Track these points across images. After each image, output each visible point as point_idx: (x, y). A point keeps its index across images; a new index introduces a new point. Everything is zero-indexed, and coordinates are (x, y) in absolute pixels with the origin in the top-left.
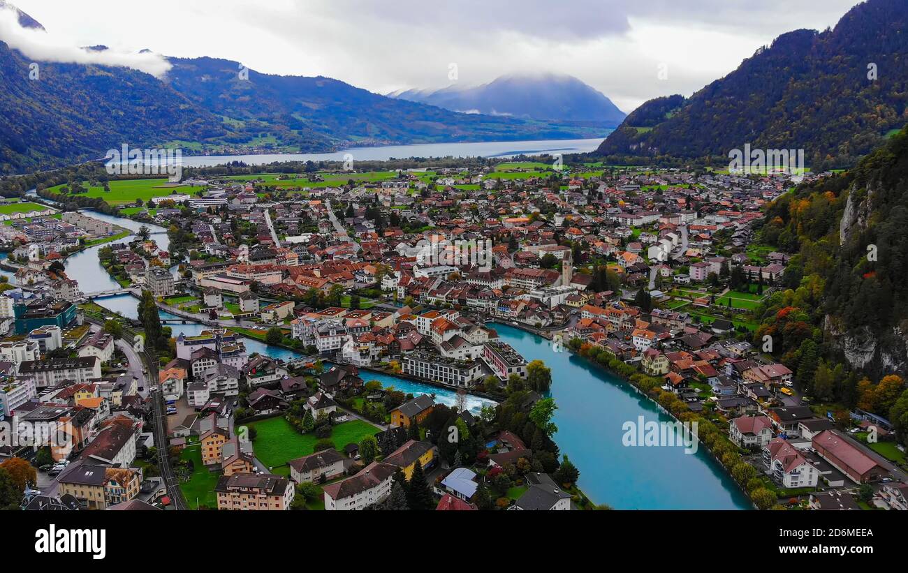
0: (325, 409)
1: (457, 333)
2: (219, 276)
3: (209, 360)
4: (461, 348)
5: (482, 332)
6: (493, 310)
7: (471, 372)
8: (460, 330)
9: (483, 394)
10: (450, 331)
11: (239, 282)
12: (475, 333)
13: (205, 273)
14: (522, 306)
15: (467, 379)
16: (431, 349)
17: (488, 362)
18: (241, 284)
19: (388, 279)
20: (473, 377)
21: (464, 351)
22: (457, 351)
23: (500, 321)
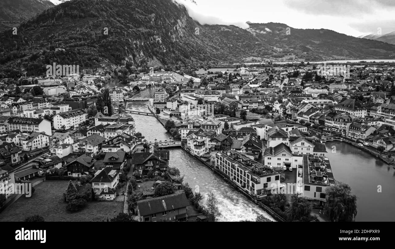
0: (100, 184)
1: (284, 142)
2: (191, 95)
3: (96, 132)
4: (280, 156)
5: (307, 144)
6: (345, 131)
7: (263, 180)
8: (288, 140)
9: (266, 207)
10: (277, 139)
11: (194, 99)
12: (299, 144)
13: (185, 94)
14: (371, 130)
15: (257, 187)
16: (256, 151)
17: (299, 174)
18: (195, 100)
19: (277, 104)
20: (265, 185)
21: (283, 159)
22: (276, 158)
23: (347, 141)
